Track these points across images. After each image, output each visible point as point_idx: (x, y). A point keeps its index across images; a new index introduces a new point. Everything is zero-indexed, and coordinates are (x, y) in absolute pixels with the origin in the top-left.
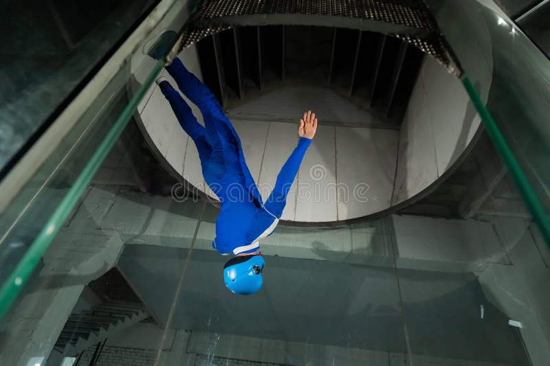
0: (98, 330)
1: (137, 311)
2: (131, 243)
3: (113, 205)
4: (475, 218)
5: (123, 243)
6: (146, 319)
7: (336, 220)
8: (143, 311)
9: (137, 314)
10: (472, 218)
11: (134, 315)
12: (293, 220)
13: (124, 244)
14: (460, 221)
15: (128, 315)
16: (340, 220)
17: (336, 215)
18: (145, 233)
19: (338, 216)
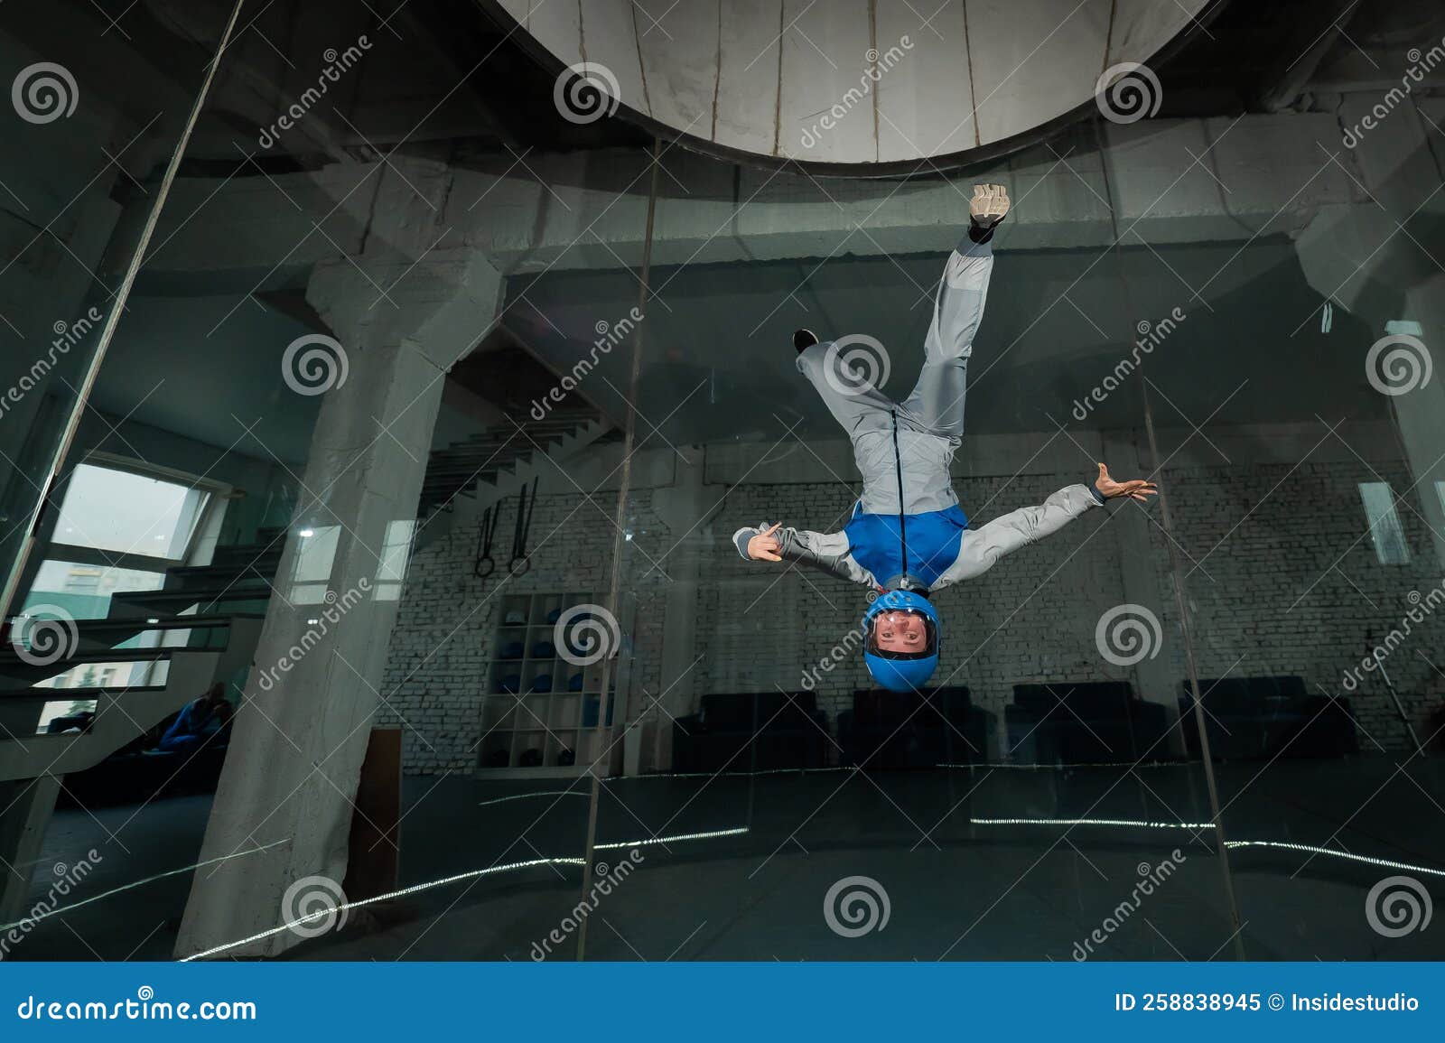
0: (513, 465)
1: (584, 421)
2: (517, 272)
3: (449, 190)
4: (1297, 104)
5: (500, 274)
6: (604, 436)
7: (973, 145)
8: (597, 421)
9: (586, 427)
10: (1289, 106)
11: (580, 430)
12: (873, 161)
13: (504, 277)
14: (1264, 118)
15: (567, 431)
16: (983, 143)
17: (973, 133)
18: (543, 245)
19: (977, 137)
